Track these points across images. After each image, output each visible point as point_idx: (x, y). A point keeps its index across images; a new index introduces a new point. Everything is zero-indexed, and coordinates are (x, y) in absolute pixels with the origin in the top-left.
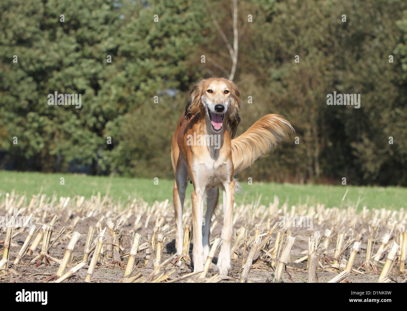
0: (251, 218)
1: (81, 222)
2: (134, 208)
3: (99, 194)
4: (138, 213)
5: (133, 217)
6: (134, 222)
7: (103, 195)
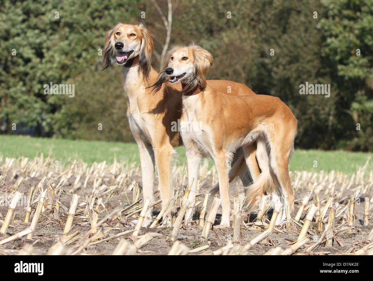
0: (182, 178)
1: (24, 182)
2: (74, 169)
3: (42, 155)
4: (78, 173)
5: (73, 178)
6: (74, 182)
7: (46, 156)
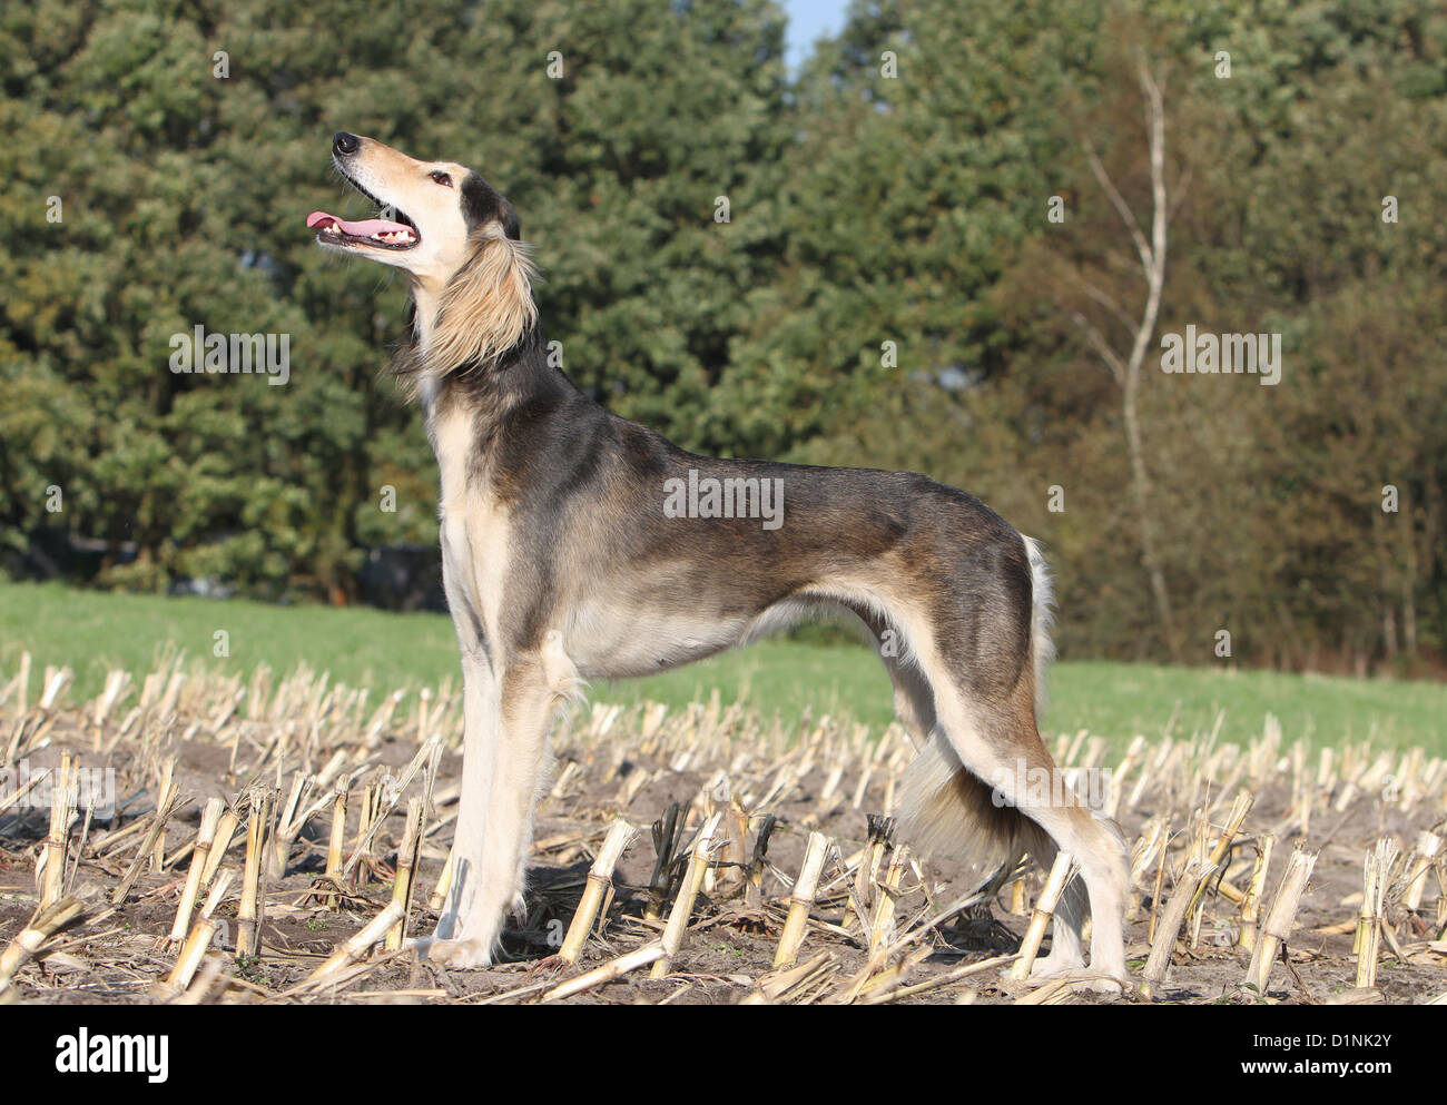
0: (1190, 783)
1: (651, 787)
2: (820, 744)
3: (716, 695)
4: (834, 760)
5: (818, 774)
6: (819, 790)
7: (727, 701)
